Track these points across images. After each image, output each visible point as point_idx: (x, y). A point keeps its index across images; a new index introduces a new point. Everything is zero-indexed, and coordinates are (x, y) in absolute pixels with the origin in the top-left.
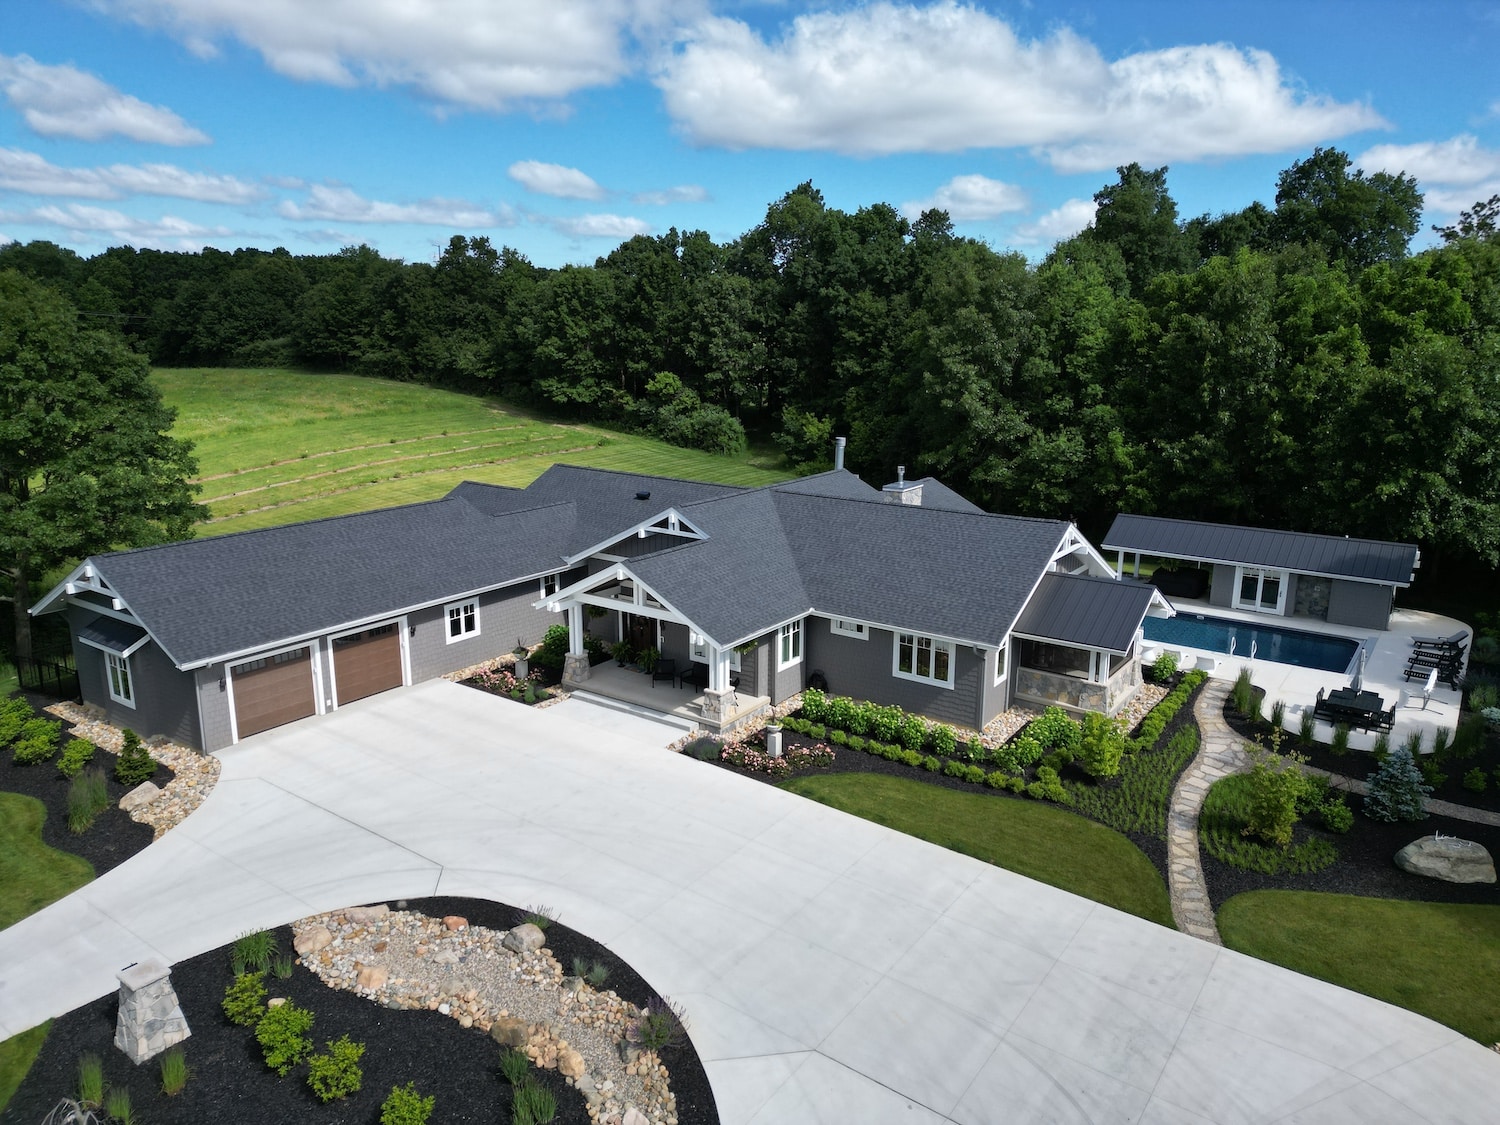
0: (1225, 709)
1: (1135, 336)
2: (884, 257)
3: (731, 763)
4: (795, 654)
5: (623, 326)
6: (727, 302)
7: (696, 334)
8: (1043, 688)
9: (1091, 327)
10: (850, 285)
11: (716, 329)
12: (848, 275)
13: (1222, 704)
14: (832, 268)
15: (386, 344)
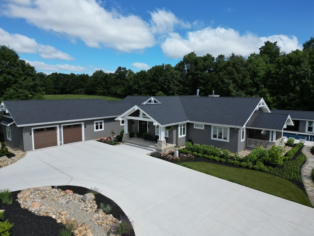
1: (272, 72)
2: (209, 64)
3: (163, 158)
4: (184, 134)
5: (151, 82)
6: (174, 76)
7: (167, 83)
8: (255, 144)
9: (260, 71)
10: (202, 71)
11: (171, 82)
12: (201, 68)
13: (310, 151)
14: (198, 67)
15: (103, 89)
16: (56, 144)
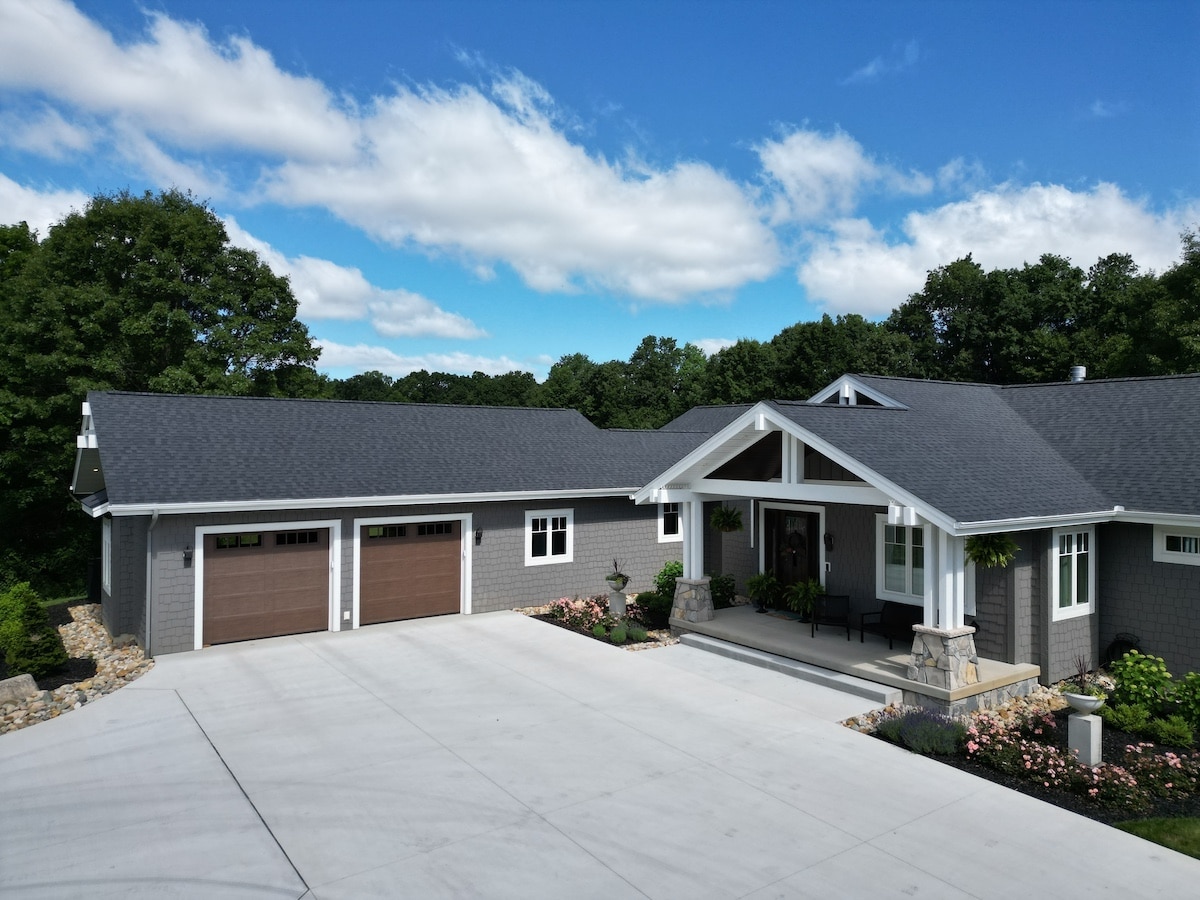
4: (1082, 598)
10: (1024, 326)
16: (322, 626)
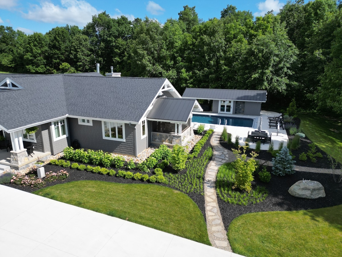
0: (220, 141)
1: (189, 43)
3: (15, 184)
4: (63, 134)
6: (82, 42)
7: (73, 52)
8: (160, 138)
9: (177, 41)
10: (116, 37)
11: (79, 50)
12: (115, 34)
13: (219, 139)
14: (111, 32)
